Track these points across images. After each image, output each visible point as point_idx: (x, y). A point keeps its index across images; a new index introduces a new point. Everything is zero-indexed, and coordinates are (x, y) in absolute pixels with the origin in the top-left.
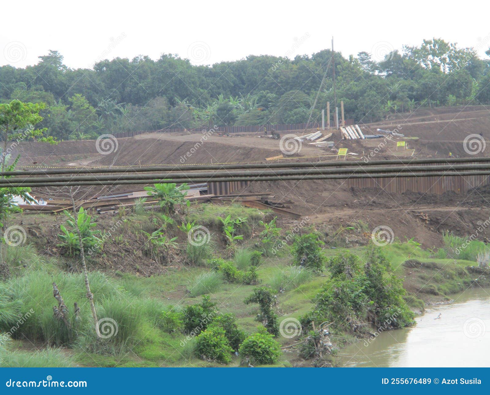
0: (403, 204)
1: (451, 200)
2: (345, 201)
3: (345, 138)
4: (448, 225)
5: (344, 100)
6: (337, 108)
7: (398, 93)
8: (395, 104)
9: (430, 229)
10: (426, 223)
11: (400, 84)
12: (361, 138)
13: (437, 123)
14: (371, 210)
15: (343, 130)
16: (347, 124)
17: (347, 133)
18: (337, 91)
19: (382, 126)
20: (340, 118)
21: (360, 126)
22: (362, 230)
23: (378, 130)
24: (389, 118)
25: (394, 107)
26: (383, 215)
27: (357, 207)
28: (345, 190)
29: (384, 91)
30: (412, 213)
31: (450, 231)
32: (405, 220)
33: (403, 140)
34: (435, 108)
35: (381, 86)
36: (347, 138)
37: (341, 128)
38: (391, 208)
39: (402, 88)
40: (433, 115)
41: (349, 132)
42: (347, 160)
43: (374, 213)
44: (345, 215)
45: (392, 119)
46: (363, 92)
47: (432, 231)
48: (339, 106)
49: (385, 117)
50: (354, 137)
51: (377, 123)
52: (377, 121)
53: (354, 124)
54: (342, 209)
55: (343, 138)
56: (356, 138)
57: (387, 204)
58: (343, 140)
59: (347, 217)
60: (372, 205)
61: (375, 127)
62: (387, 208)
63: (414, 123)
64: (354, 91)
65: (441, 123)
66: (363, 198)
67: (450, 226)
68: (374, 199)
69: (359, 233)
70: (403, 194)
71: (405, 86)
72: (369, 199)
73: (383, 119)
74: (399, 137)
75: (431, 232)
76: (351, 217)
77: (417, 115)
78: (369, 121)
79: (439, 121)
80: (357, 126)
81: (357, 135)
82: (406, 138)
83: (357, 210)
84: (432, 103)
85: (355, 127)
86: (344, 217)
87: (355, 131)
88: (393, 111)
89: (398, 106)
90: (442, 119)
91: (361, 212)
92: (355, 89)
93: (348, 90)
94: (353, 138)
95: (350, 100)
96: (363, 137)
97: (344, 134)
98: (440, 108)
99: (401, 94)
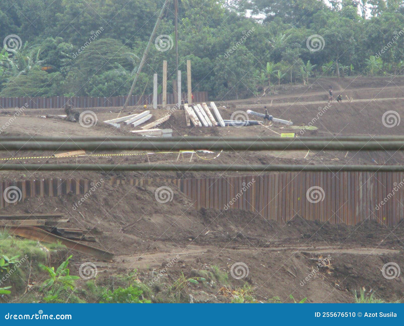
0: (289, 241)
1: (371, 236)
2: (190, 233)
3: (192, 123)
4: (365, 279)
5: (191, 59)
6: (179, 72)
7: (284, 49)
8: (277, 68)
9: (334, 284)
10: (327, 275)
11: (287, 35)
12: (219, 125)
13: (349, 104)
14: (234, 248)
15: (189, 111)
16: (196, 100)
17: (195, 115)
18: (179, 42)
19: (255, 106)
20: (184, 90)
21: (218, 105)
22: (218, 283)
23: (249, 111)
24: (267, 92)
25: (276, 73)
26: (254, 258)
27: (210, 244)
28: (190, 213)
29: (259, 46)
30: (303, 257)
31: (368, 289)
32: (292, 268)
33: (291, 131)
34: (347, 77)
35: (255, 36)
36: (196, 124)
37: (186, 106)
38: (268, 246)
39: (292, 42)
40: (342, 90)
41: (200, 114)
42: (195, 161)
43: (238, 255)
44: (189, 257)
45: (273, 94)
46: (225, 46)
47: (338, 288)
48: (183, 69)
49: (261, 90)
50: (207, 122)
51: (248, 100)
52: (247, 97)
53: (208, 100)
54: (184, 246)
55: (189, 125)
56: (210, 124)
57: (262, 239)
58: (190, 127)
59: (192, 260)
60: (235, 241)
61: (244, 106)
62: (261, 246)
63: (310, 103)
64: (210, 44)
65: (356, 104)
66: (221, 228)
67: (368, 280)
68: (241, 231)
69: (213, 287)
70: (289, 223)
71: (297, 37)
72: (231, 230)
73: (257, 93)
74: (283, 124)
75: (334, 289)
76: (199, 259)
77: (316, 89)
78: (231, 97)
79: (352, 101)
80: (213, 104)
81: (213, 119)
82: (295, 127)
83: (211, 248)
84: (341, 69)
85: (209, 105)
86: (187, 260)
87: (209, 112)
88: (274, 80)
89: (282, 73)
90: (357, 97)
91: (216, 252)
92: (212, 40)
93: (199, 41)
94: (206, 124)
95: (202, 58)
96: (223, 123)
97: (190, 118)
98: (354, 79)
99: (289, 51)
